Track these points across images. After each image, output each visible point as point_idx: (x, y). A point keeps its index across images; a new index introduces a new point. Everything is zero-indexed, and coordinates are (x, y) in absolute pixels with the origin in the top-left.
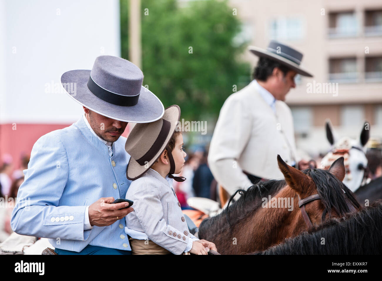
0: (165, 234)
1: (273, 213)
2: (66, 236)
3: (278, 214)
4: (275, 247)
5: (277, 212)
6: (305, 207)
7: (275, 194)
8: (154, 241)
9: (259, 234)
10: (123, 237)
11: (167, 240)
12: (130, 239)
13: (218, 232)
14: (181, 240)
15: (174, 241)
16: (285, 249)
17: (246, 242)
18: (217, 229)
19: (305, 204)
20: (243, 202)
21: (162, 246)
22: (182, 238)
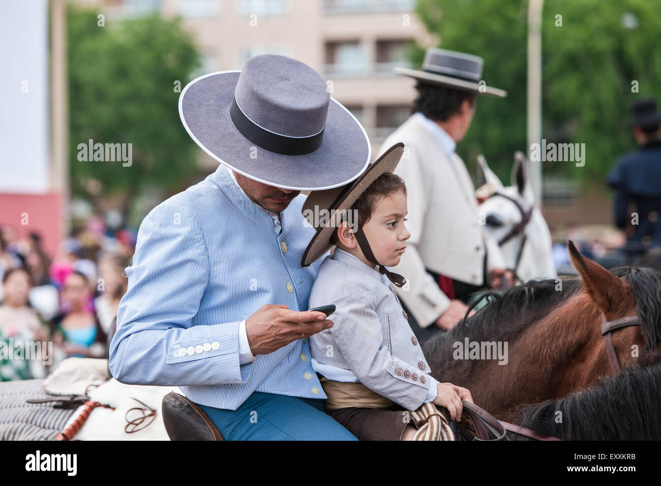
0: (390, 375)
1: (557, 340)
2: (209, 379)
3: (567, 343)
4: (580, 393)
5: (565, 339)
6: (612, 336)
7: (559, 304)
8: (370, 387)
9: (530, 376)
10: (309, 376)
11: (394, 384)
12: (323, 380)
13: (447, 365)
14: (418, 383)
15: (407, 385)
16: (598, 396)
17: (503, 387)
18: (444, 361)
19: (613, 331)
20: (495, 315)
21: (385, 396)
22: (419, 380)
